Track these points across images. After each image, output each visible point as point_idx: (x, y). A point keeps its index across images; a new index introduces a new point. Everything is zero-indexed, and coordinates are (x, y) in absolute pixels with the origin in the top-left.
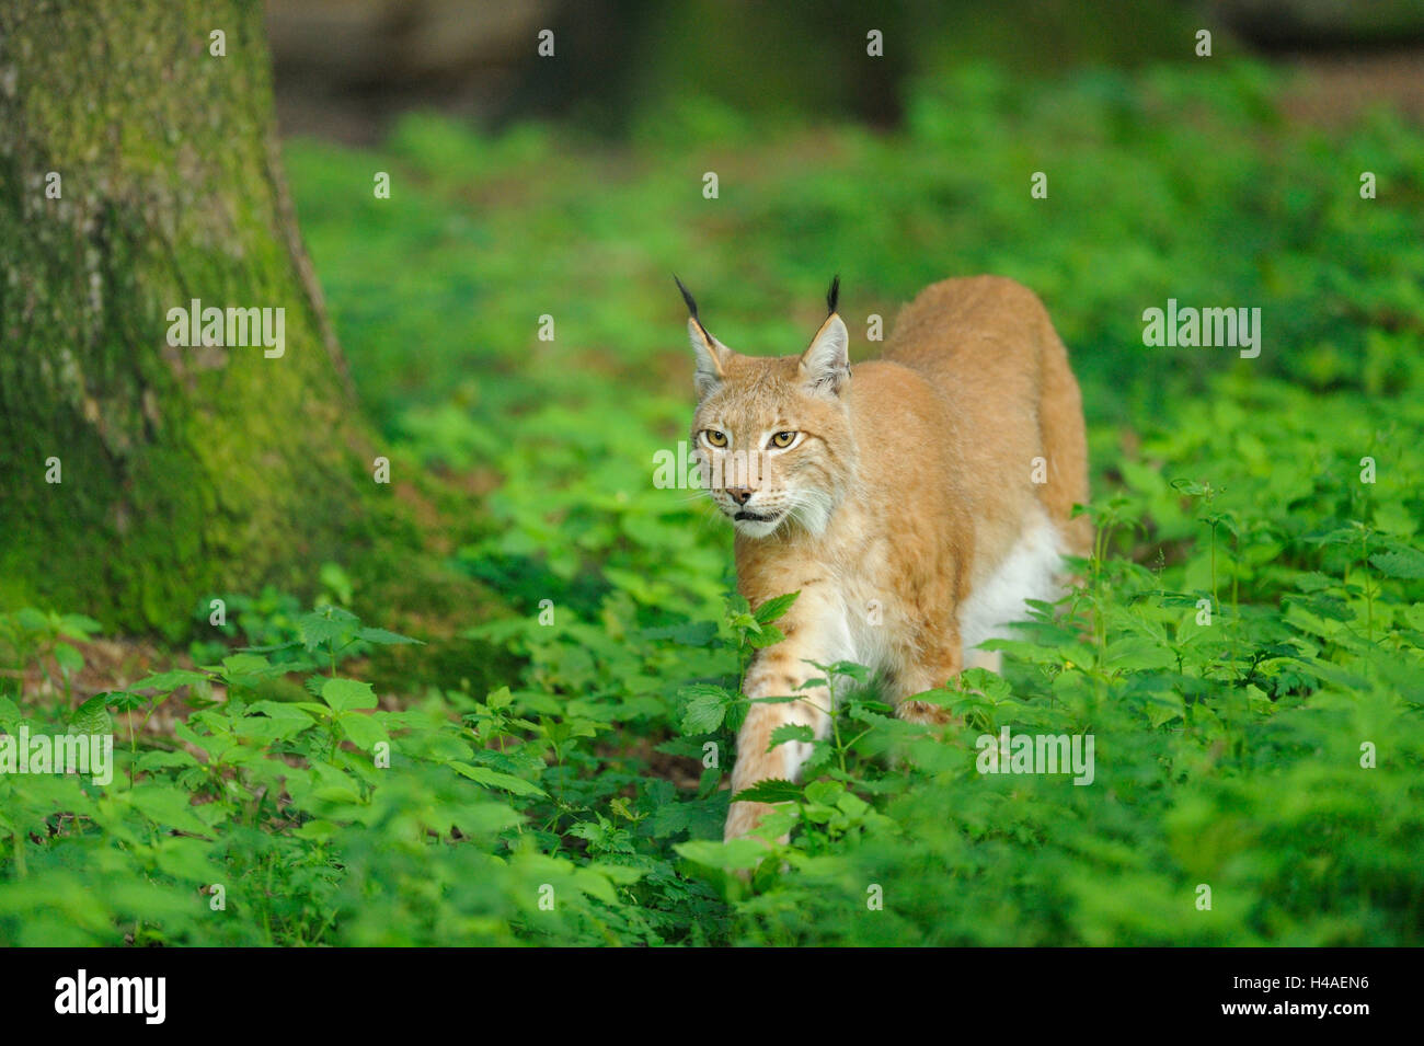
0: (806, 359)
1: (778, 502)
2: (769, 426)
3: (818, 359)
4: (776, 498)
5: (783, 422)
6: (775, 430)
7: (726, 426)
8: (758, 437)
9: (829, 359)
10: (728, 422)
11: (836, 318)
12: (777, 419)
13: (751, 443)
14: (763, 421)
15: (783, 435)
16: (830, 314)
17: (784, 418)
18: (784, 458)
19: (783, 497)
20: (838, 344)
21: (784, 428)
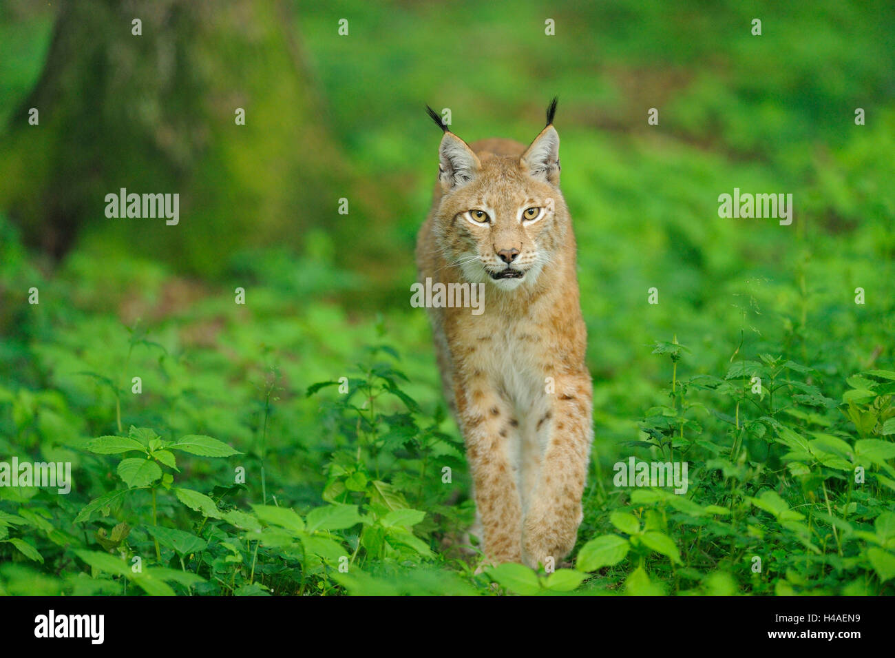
0: (526, 156)
1: (532, 260)
2: (522, 204)
3: (536, 156)
4: (531, 258)
5: (531, 201)
6: (527, 206)
7: (489, 206)
8: (515, 213)
9: (544, 158)
10: (492, 203)
11: (551, 128)
12: (527, 198)
13: (511, 218)
14: (518, 200)
15: (530, 211)
16: (547, 125)
17: (531, 197)
18: (533, 227)
19: (535, 256)
20: (552, 147)
21: (533, 205)
